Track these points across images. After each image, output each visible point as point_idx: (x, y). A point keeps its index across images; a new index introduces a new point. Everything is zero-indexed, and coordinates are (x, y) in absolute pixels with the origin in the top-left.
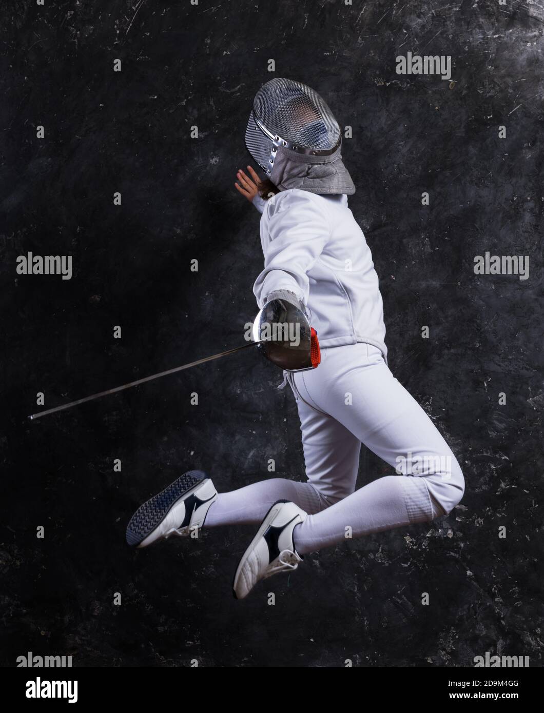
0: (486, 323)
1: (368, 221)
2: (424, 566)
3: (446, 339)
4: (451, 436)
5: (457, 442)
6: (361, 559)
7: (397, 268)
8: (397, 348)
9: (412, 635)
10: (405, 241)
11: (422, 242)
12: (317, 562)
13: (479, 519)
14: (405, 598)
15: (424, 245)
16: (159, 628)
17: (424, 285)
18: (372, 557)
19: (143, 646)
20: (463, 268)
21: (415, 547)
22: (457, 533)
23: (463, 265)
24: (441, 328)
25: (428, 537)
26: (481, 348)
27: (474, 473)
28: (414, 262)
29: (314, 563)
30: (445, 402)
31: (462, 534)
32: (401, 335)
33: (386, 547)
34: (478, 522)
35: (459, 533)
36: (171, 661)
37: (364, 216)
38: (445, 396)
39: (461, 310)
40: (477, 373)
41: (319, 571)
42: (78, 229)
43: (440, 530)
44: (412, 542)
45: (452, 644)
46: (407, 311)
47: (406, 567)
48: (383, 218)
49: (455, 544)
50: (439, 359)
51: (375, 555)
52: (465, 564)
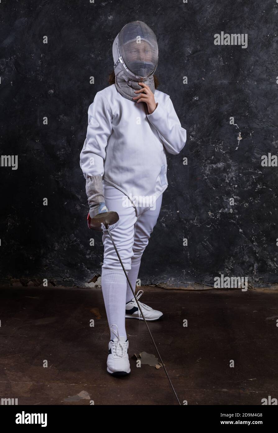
0: (252, 102)
1: (191, 49)
2: (218, 227)
3: (231, 111)
4: (232, 161)
5: (235, 164)
6: (186, 223)
7: (205, 74)
8: (205, 116)
9: (211, 261)
10: (210, 59)
11: (219, 59)
12: (164, 225)
13: (246, 204)
14: (208, 243)
15: (220, 61)
16: (87, 256)
17: (219, 83)
18: (192, 222)
19: (79, 265)
20: (240, 73)
21: (213, 218)
22: (235, 210)
23: (240, 72)
24: (228, 105)
25: (220, 212)
26: (249, 116)
27: (244, 181)
28: (214, 71)
29: (163, 225)
30: (229, 144)
31: (237, 211)
32: (207, 109)
33: (199, 217)
34: (245, 205)
35: (236, 210)
36: (93, 272)
37: (188, 46)
38: (230, 140)
39: (238, 95)
40: (246, 129)
41: (165, 229)
42: (42, 55)
43: (226, 209)
44: (212, 215)
45: (232, 265)
46: (210, 96)
47: (208, 227)
48: (199, 47)
49: (234, 216)
50: (227, 122)
51: (193, 221)
52: (238, 226)
